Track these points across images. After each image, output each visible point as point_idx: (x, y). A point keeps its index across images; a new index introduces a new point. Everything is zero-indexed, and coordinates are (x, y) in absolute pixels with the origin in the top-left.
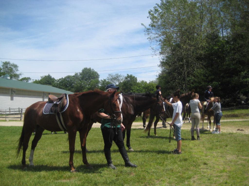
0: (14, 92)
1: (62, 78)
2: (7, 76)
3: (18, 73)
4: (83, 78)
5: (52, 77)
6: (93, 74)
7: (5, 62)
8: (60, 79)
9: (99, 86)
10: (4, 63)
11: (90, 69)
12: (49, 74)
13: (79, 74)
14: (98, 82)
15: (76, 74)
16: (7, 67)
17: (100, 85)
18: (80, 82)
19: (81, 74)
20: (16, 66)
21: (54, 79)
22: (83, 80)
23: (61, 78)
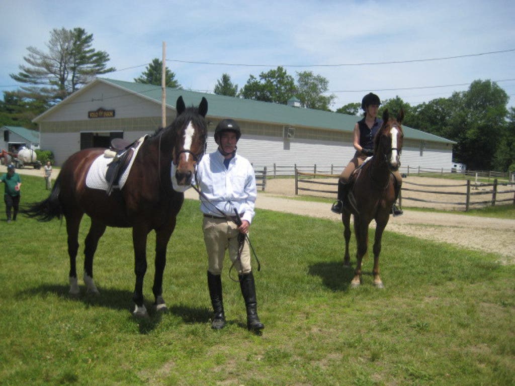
0: (292, 132)
1: (424, 103)
2: (294, 101)
3: (326, 94)
4: (469, 104)
5: (405, 102)
6: (493, 94)
7: (302, 73)
8: (420, 106)
9: (505, 122)
10: (300, 75)
11: (487, 85)
12: (397, 97)
13: (461, 95)
14: (504, 113)
15: (456, 95)
16: (306, 84)
17: (507, 120)
18: (463, 114)
19: (465, 95)
20: (323, 81)
21: (407, 106)
22: (470, 108)
23: (422, 103)
